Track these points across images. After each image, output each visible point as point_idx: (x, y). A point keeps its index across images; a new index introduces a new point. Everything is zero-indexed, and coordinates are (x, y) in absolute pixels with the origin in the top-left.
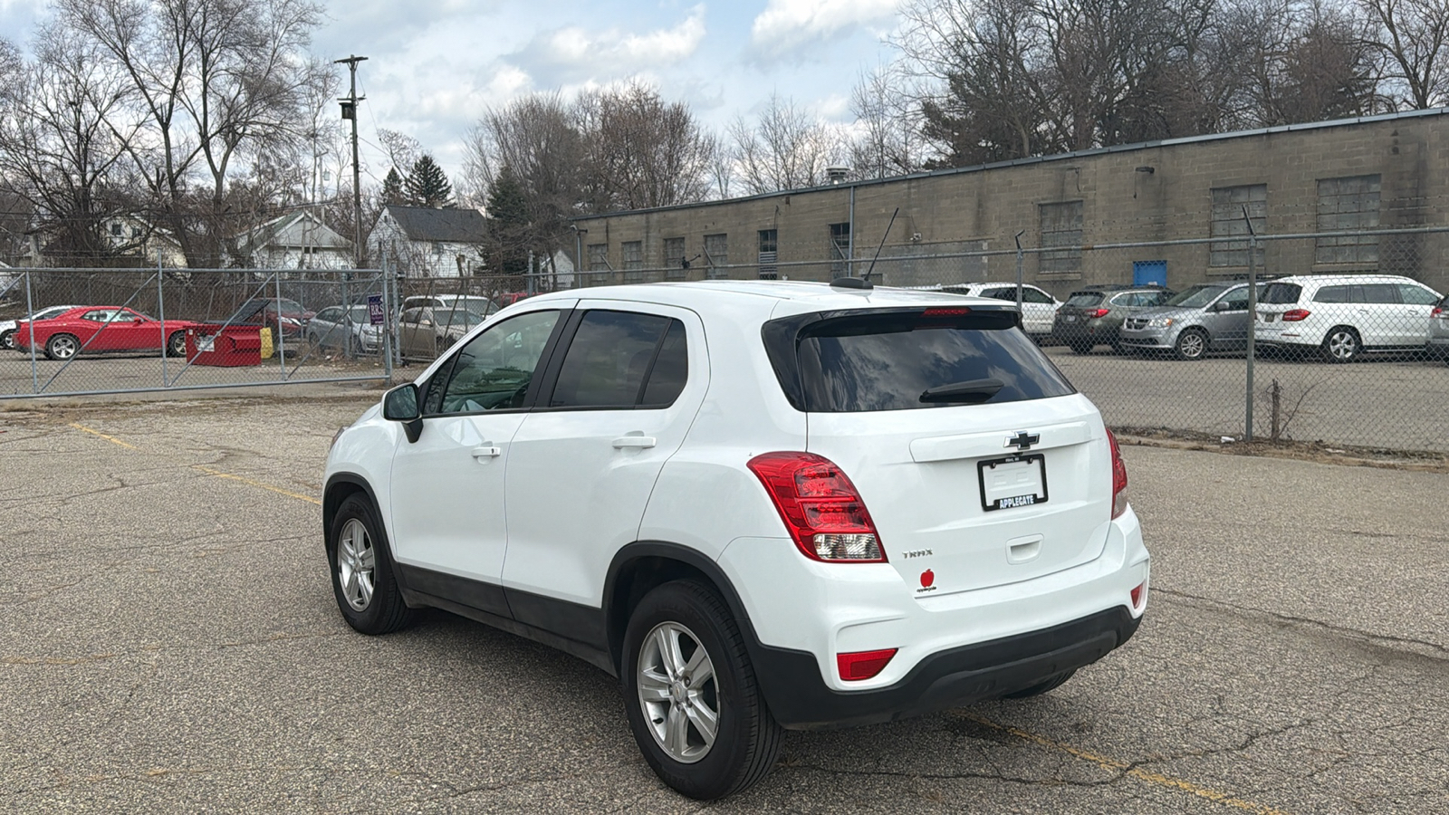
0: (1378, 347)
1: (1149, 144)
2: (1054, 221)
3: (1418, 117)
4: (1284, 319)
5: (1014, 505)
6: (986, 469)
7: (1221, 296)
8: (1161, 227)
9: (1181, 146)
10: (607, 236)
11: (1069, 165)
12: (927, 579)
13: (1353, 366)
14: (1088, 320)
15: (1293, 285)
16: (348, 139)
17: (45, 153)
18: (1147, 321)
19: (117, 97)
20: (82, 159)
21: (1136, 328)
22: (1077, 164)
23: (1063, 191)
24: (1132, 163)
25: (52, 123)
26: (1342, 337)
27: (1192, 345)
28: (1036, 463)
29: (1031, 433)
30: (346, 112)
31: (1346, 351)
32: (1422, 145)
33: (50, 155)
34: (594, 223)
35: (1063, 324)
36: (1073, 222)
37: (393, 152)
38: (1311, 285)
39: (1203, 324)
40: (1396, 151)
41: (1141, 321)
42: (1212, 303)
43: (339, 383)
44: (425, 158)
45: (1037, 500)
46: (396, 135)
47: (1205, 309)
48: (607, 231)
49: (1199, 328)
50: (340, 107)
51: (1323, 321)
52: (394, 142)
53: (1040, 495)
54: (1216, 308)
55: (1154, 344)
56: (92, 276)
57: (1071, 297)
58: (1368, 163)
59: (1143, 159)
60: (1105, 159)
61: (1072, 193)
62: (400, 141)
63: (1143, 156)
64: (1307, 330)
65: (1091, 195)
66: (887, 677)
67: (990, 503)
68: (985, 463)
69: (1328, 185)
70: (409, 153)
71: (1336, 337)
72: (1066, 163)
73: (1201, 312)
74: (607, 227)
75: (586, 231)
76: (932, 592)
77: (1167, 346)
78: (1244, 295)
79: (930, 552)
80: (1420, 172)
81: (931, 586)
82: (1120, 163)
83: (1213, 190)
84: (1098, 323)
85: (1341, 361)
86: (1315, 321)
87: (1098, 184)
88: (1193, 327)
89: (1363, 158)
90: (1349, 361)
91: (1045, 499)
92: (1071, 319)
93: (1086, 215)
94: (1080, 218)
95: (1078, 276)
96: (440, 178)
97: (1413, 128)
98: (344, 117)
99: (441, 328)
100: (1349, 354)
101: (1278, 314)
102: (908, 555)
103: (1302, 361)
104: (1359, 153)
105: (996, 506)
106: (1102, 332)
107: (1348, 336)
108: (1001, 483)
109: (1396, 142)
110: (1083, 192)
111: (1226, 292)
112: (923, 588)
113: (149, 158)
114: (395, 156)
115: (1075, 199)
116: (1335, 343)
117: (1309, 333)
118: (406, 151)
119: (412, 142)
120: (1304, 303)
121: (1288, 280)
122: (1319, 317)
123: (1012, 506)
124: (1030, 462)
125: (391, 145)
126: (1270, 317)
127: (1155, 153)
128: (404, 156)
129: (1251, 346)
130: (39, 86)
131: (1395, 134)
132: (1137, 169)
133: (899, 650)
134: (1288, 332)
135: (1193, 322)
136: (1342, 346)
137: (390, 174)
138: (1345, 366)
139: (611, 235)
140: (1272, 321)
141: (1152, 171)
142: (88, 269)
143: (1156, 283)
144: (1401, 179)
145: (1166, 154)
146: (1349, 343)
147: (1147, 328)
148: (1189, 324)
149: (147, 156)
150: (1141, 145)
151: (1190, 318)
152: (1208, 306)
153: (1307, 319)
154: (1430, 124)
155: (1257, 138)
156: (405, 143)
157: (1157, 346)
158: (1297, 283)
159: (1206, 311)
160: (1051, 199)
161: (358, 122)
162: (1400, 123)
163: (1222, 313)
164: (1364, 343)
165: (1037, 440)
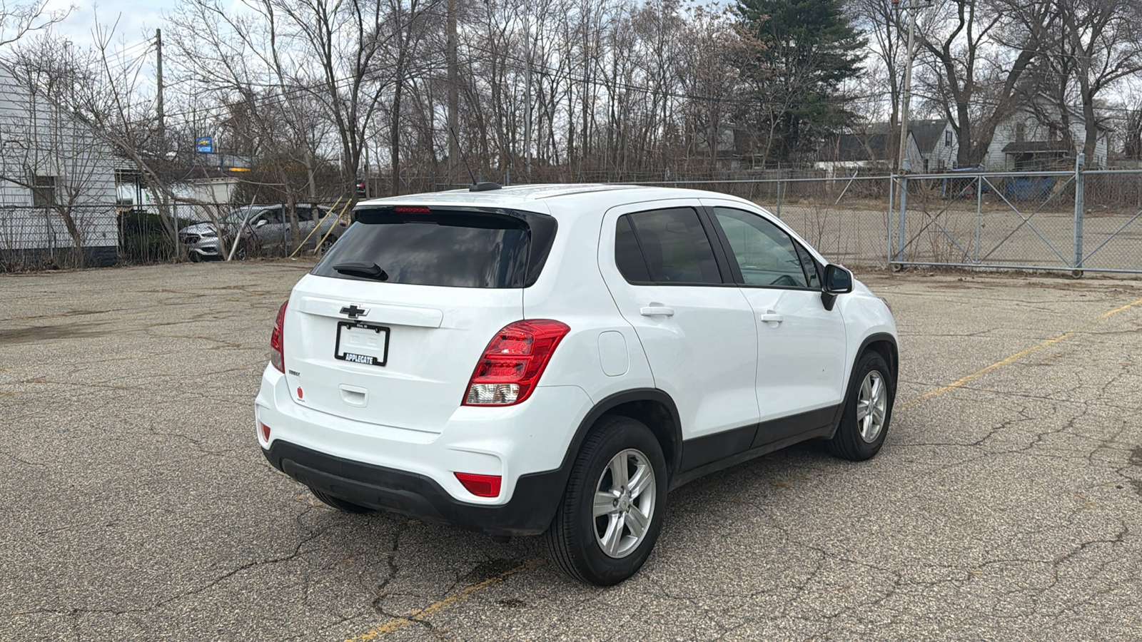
5: (356, 360)
6: (344, 329)
12: (300, 393)
28: (383, 334)
29: (359, 306)
45: (375, 362)
53: (381, 360)
67: (341, 354)
76: (302, 403)
79: (300, 375)
81: (302, 399)
91: (383, 364)
102: (291, 373)
105: (343, 358)
108: (354, 341)
112: (299, 398)
123: (353, 360)
124: (378, 332)
165: (365, 313)
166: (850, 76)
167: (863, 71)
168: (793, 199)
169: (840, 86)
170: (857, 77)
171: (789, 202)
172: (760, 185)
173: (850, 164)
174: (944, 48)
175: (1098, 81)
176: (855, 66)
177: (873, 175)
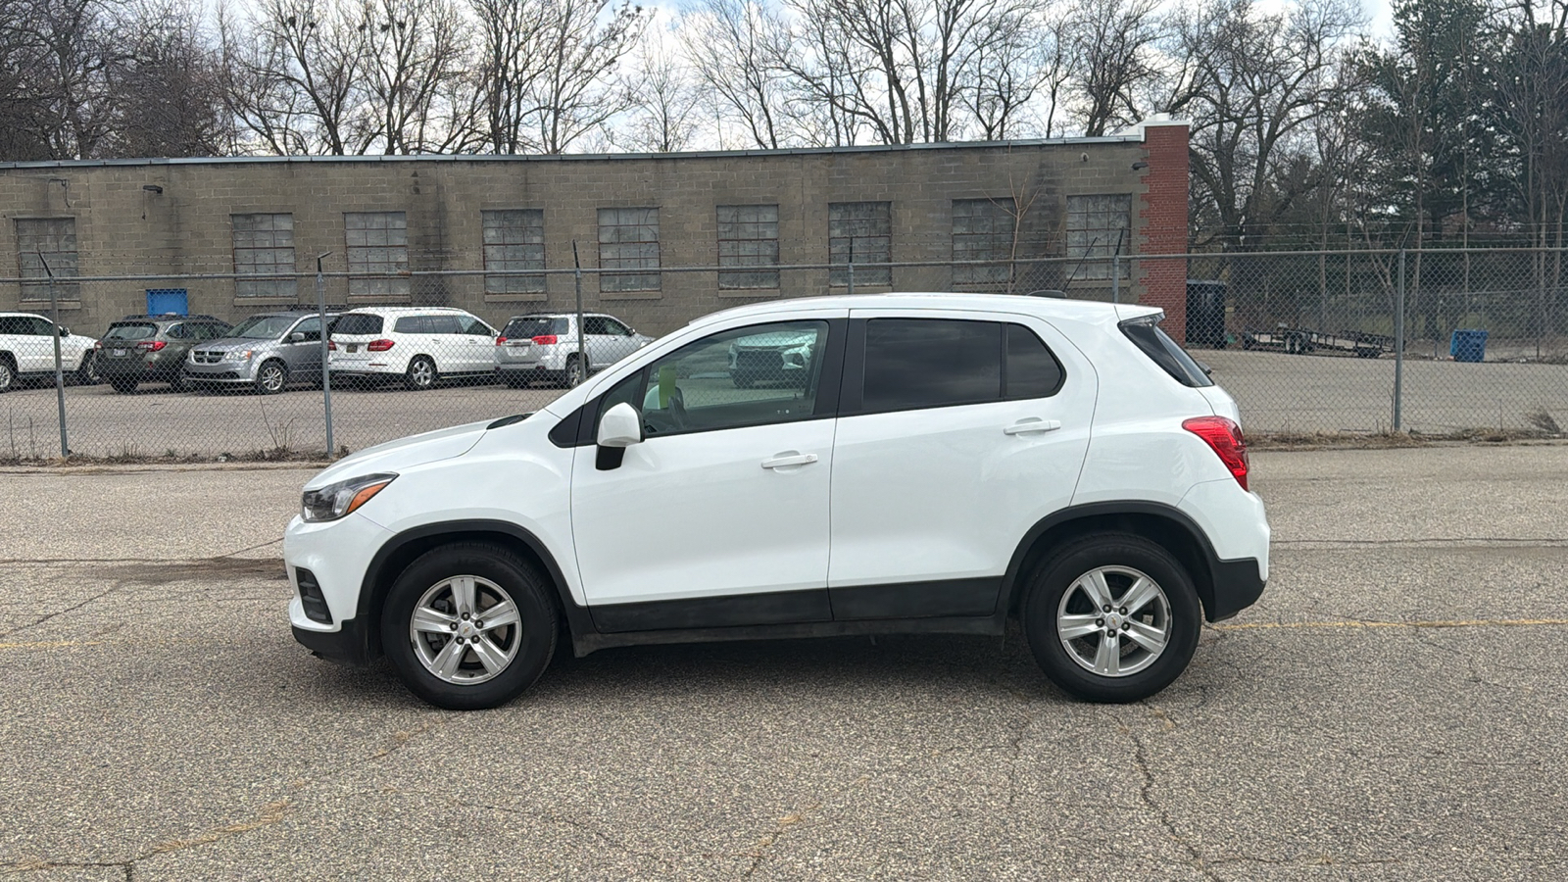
0: (448, 374)
1: (154, 161)
2: (38, 239)
3: (435, 161)
4: (369, 349)
7: (293, 326)
8: (176, 253)
9: (192, 167)
11: (51, 175)
13: (432, 392)
14: (143, 355)
15: (374, 316)
18: (223, 353)
21: (210, 361)
22: (63, 175)
23: (47, 205)
24: (138, 181)
26: (421, 366)
27: (273, 378)
31: (426, 378)
32: (440, 188)
35: (107, 359)
36: (62, 242)
38: (390, 315)
39: (281, 356)
40: (417, 191)
41: (217, 353)
42: (286, 334)
47: (280, 340)
49: (278, 359)
51: (406, 351)
54: (289, 339)
55: (232, 377)
57: (110, 329)
58: (393, 199)
59: (148, 177)
60: (98, 172)
61: (59, 209)
63: (147, 173)
64: (393, 358)
65: (84, 213)
69: (354, 218)
71: (417, 365)
72: (48, 172)
73: (277, 344)
77: (249, 380)
78: (316, 326)
80: (440, 211)
82: (119, 179)
83: (232, 216)
84: (156, 356)
85: (422, 389)
86: (400, 351)
87: (92, 200)
88: (271, 359)
89: (388, 195)
90: (428, 388)
92: (120, 353)
93: (80, 234)
94: (73, 238)
95: (78, 306)
97: (431, 171)
100: (428, 382)
101: (363, 344)
103: (375, 390)
104: (383, 190)
106: (161, 366)
107: (426, 365)
109: (416, 183)
110: (73, 208)
111: (297, 323)
115: (63, 216)
116: (416, 371)
117: (395, 362)
120: (388, 333)
121: (370, 311)
122: (403, 347)
126: (352, 347)
127: (163, 172)
129: (326, 376)
131: (415, 175)
132: (145, 188)
134: (377, 362)
135: (272, 354)
136: (423, 375)
138: (426, 392)
140: (355, 351)
141: (159, 191)
143: (174, 314)
144: (424, 217)
145: (175, 174)
146: (426, 371)
147: (223, 361)
148: (267, 356)
150: (146, 161)
151: (267, 349)
152: (283, 337)
153: (392, 349)
154: (446, 169)
155: (277, 166)
157: (237, 380)
158: (377, 313)
159: (283, 343)
160: (30, 213)
162: (418, 166)
163: (297, 344)
164: (439, 371)
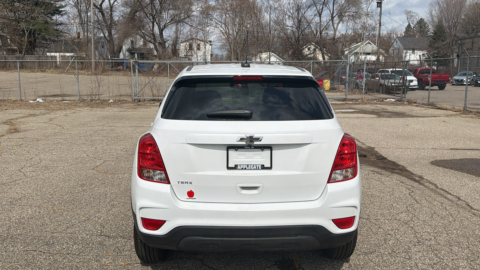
5: (247, 168)
6: (232, 150)
10: (473, 45)
12: (191, 194)
16: (378, 15)
17: (288, 26)
19: (309, 7)
20: (298, 28)
25: (291, 17)
28: (268, 150)
29: (256, 136)
30: (379, 5)
33: (290, 27)
34: (468, 40)
37: (408, 18)
43: (335, 99)
44: (421, 19)
45: (263, 167)
46: (410, 12)
48: (473, 43)
50: (377, 3)
52: (409, 14)
53: (268, 166)
56: (294, 63)
62: (411, 14)
66: (162, 231)
67: (232, 166)
68: (230, 147)
70: (414, 18)
74: (473, 41)
75: (464, 43)
76: (194, 200)
79: (191, 183)
81: (193, 198)
91: (270, 168)
96: (426, 26)
98: (377, 7)
99: (382, 80)
102: (180, 183)
105: (235, 168)
112: (189, 197)
113: (317, 26)
114: (409, 19)
118: (413, 17)
119: (416, 14)
123: (245, 169)
124: (264, 150)
125: (408, 15)
128: (412, 19)
130: (288, 5)
133: (166, 221)
137: (408, 26)
139: (474, 45)
142: (294, 61)
149: (317, 25)
156: (413, 14)
161: (382, 9)
165: (260, 139)
166: (58, 14)
167: (64, 12)
168: (43, 70)
169: (54, 18)
170: (61, 15)
171: (41, 71)
172: (23, 63)
173: (67, 54)
174: (100, 6)
175: (165, 25)
176: (60, 10)
177: (80, 60)
